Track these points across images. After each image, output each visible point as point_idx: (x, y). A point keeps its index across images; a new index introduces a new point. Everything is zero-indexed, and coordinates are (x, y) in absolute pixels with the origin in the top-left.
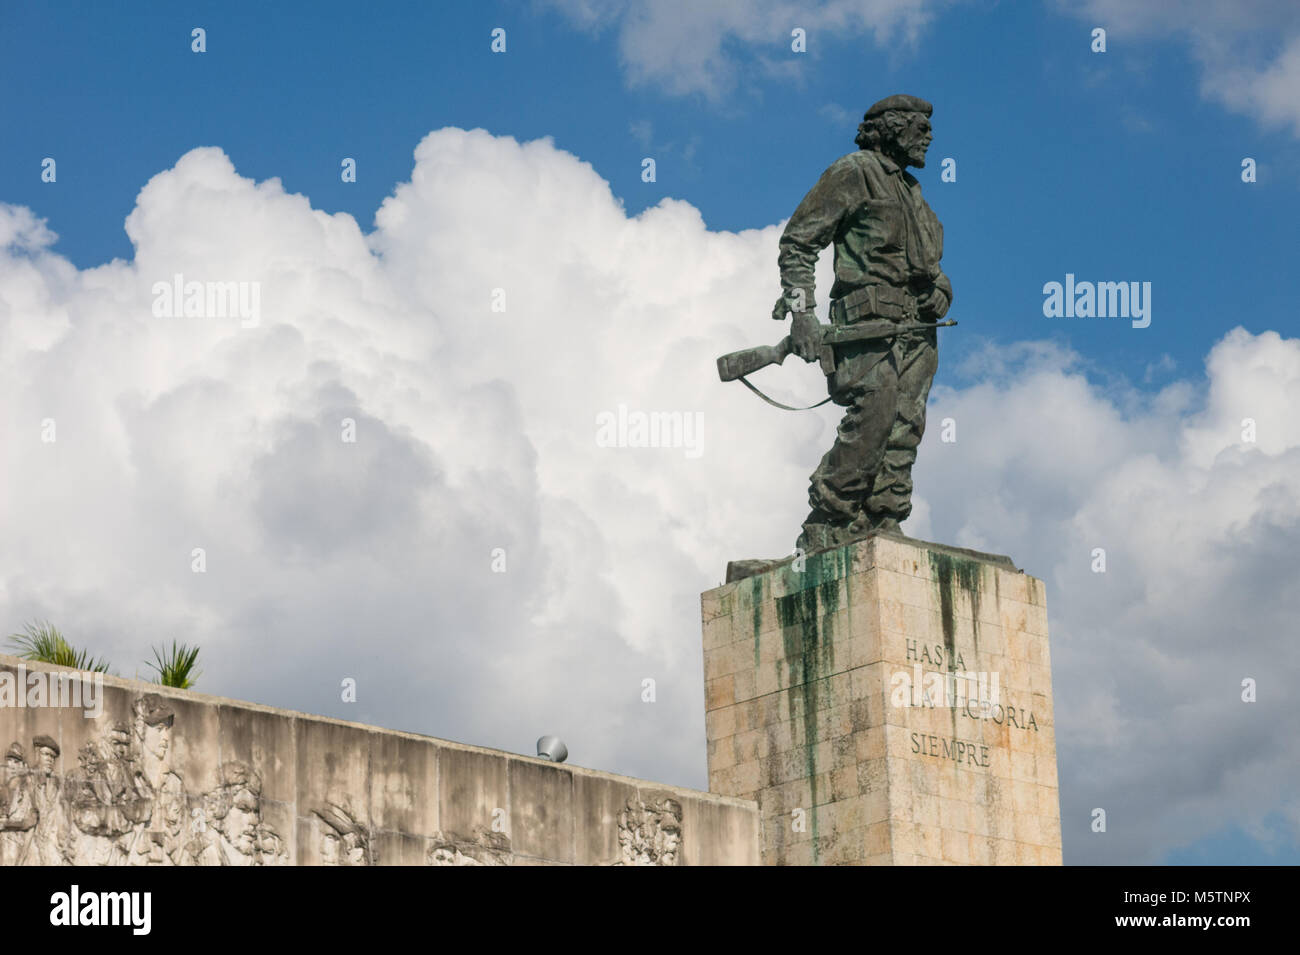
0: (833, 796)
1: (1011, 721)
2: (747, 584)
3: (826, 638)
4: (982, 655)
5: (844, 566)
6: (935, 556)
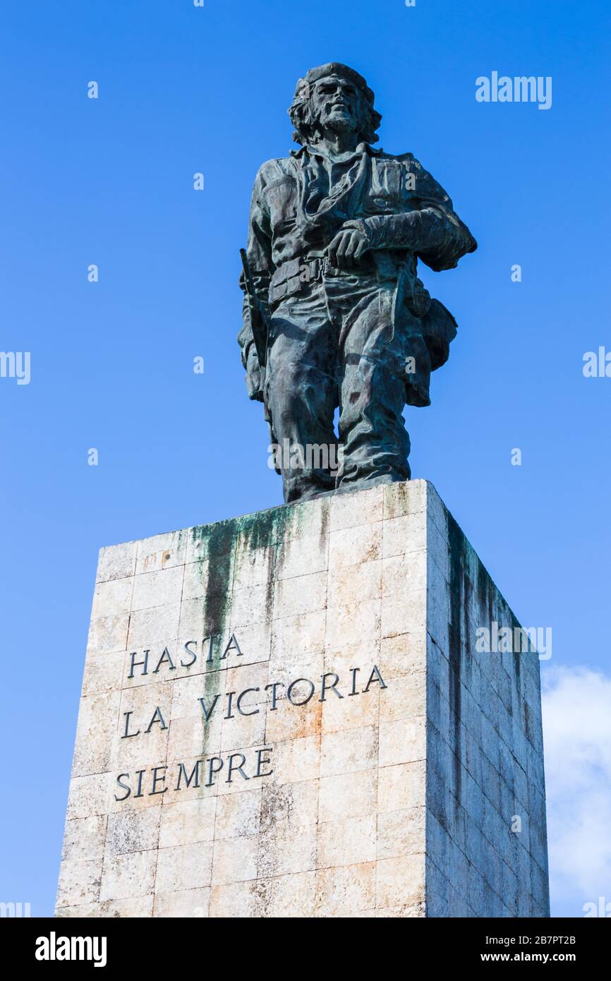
1: (328, 692)
6: (205, 531)
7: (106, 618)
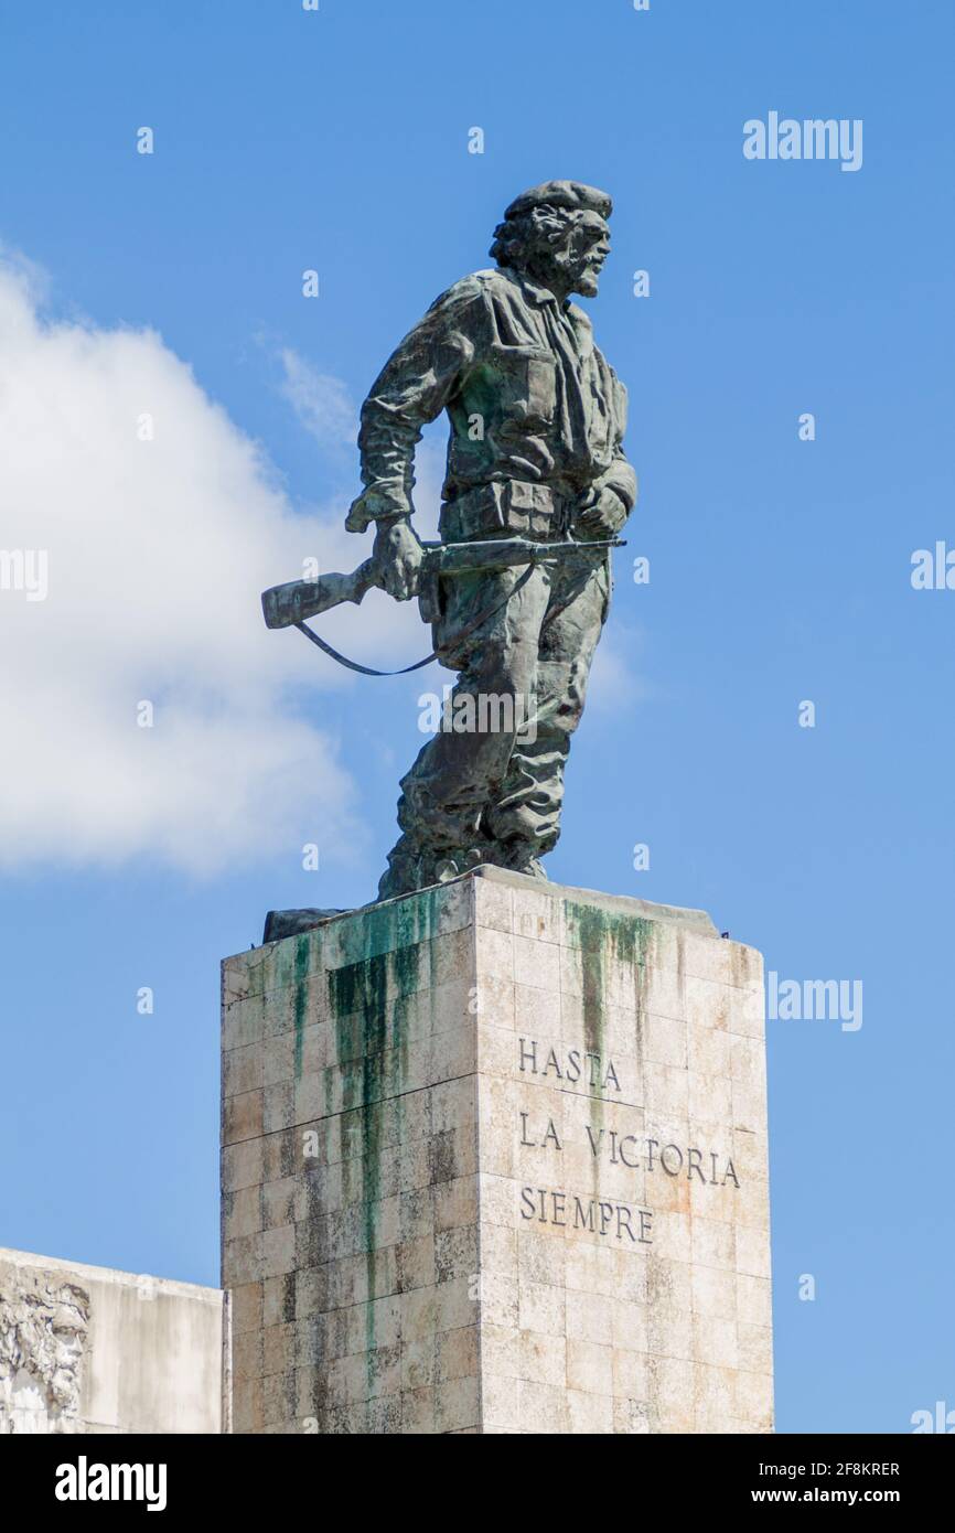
0: (399, 1283)
1: (694, 1171)
2: (288, 947)
3: (398, 1034)
4: (649, 1068)
5: (428, 921)
6: (576, 908)
7: (492, 979)
